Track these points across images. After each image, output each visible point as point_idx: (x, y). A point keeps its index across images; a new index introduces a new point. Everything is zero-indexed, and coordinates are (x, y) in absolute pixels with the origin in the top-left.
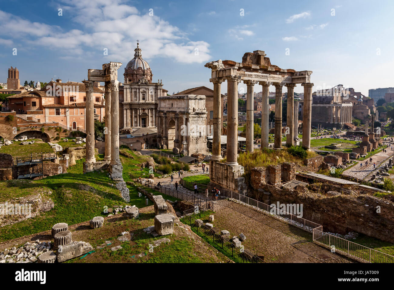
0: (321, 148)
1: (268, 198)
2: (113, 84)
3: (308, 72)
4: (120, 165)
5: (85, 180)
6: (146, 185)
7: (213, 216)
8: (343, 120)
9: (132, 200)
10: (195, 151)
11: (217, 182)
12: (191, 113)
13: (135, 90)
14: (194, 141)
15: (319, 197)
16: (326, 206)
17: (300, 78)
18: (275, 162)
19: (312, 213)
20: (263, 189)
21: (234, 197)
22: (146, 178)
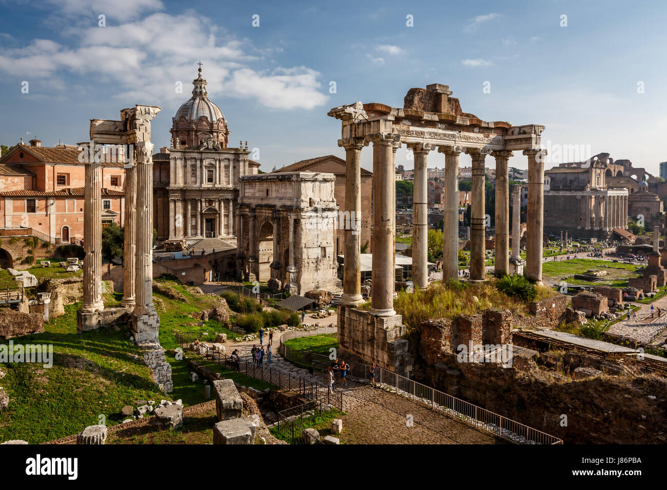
0: (566, 279)
1: (455, 384)
2: (141, 150)
3: (536, 128)
4: (153, 315)
5: (78, 348)
6: (207, 356)
7: (340, 422)
8: (610, 222)
9: (176, 388)
10: (313, 285)
11: (354, 350)
12: (305, 209)
13: (194, 163)
14: (311, 265)
15: (558, 380)
16: (572, 399)
17: (521, 140)
18: (471, 307)
19: (544, 412)
20: (445, 364)
21: (385, 381)
22: (210, 341)
